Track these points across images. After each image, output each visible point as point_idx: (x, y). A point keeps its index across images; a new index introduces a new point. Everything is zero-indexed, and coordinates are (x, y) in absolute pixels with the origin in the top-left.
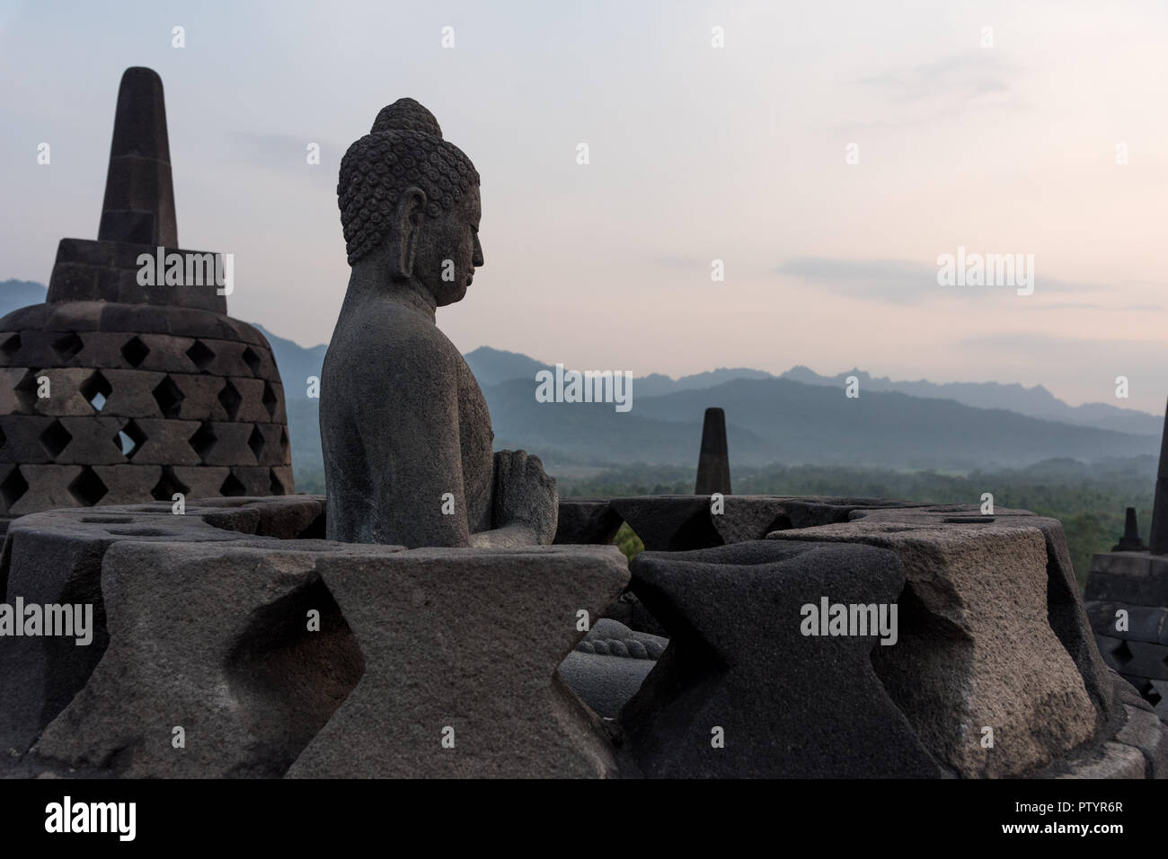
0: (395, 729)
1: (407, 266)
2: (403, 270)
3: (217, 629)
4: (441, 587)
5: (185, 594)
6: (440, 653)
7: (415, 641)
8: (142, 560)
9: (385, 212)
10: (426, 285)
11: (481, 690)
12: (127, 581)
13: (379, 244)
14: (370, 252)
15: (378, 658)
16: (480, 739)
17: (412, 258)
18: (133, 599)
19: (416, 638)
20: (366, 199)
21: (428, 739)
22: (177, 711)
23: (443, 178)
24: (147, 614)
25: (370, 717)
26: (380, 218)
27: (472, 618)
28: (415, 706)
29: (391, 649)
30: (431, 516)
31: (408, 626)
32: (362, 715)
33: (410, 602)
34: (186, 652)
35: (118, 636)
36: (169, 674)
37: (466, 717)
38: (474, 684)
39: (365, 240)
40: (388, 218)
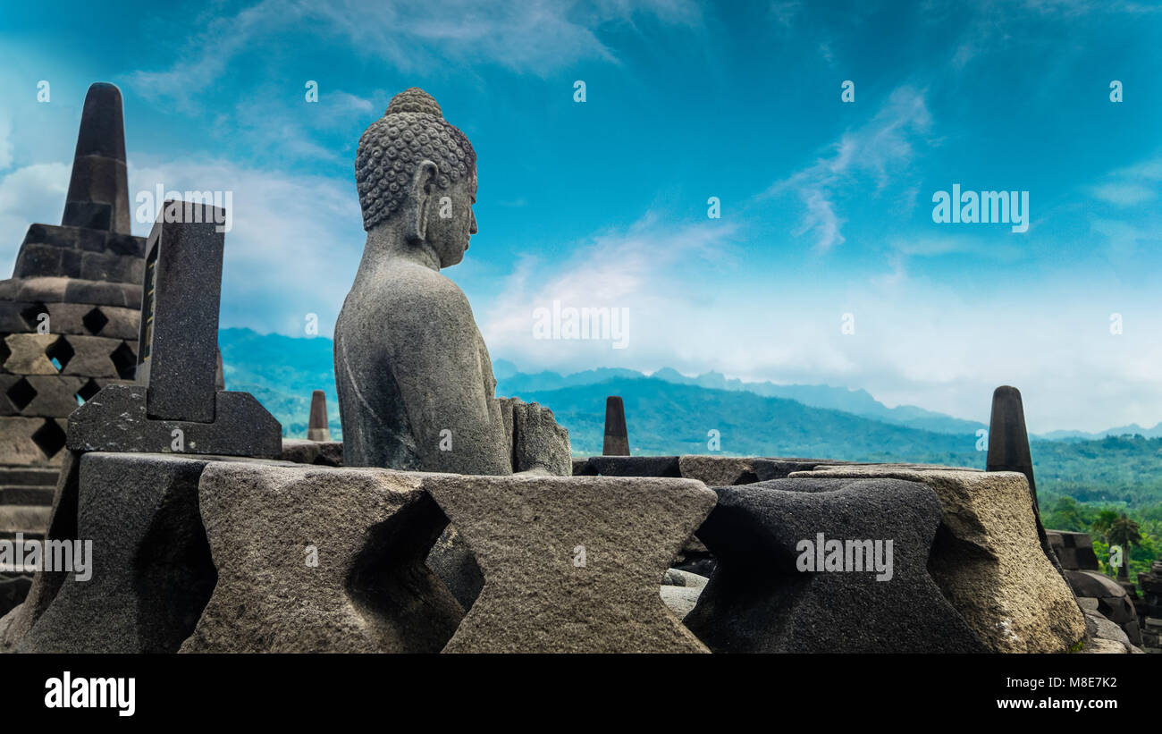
0: (520, 635)
1: (421, 231)
2: (418, 234)
3: (334, 550)
4: (548, 504)
5: (296, 515)
6: (554, 564)
7: (529, 554)
8: (244, 481)
9: (402, 183)
10: (434, 248)
11: (598, 596)
12: (230, 506)
13: (396, 211)
14: (388, 217)
15: (496, 570)
16: (602, 642)
17: (425, 223)
18: (240, 525)
19: (529, 550)
20: (386, 171)
21: (554, 644)
22: (309, 636)
23: (452, 154)
24: (258, 541)
25: (496, 626)
26: (398, 188)
27: (581, 532)
28: (537, 614)
29: (507, 561)
31: (520, 540)
32: (487, 625)
33: (520, 519)
34: (306, 577)
35: (227, 569)
36: (293, 603)
37: (586, 622)
38: (590, 592)
40: (405, 187)
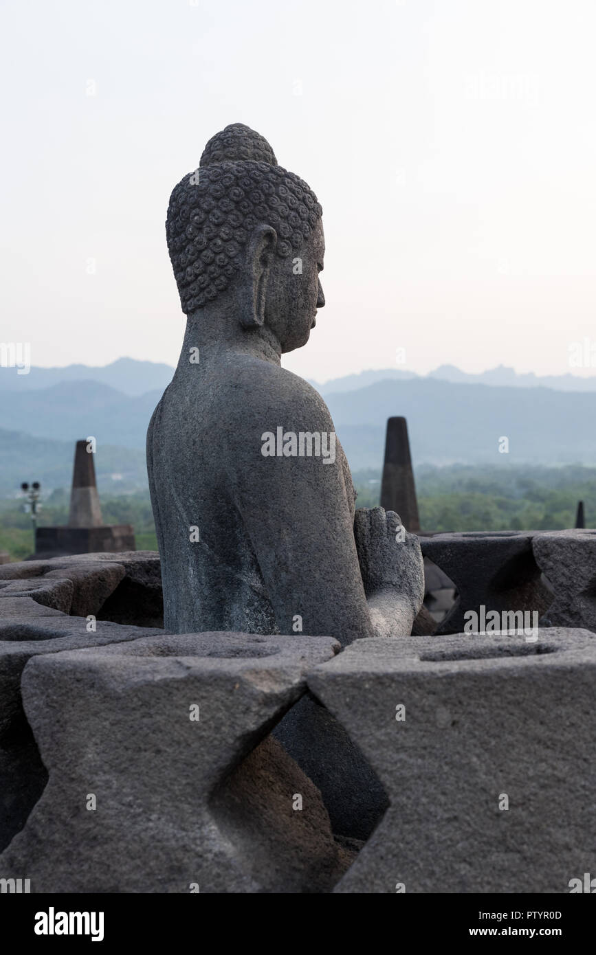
0: (437, 869)
1: (258, 314)
2: (256, 318)
3: (195, 761)
4: (469, 704)
5: (145, 720)
6: (479, 781)
7: (446, 768)
8: (78, 681)
9: (231, 254)
10: (274, 332)
11: (533, 820)
12: (62, 706)
13: (225, 289)
14: (215, 298)
15: (404, 790)
16: (540, 877)
17: (263, 303)
18: (74, 727)
19: (447, 764)
20: (210, 240)
21: (479, 880)
22: (157, 857)
23: (293, 213)
24: (97, 744)
25: (406, 857)
26: (226, 260)
27: (510, 738)
28: (458, 842)
29: (419, 777)
30: (335, 596)
31: (434, 751)
32: (394, 856)
33: (434, 724)
34: (158, 789)
35: (60, 770)
36: (139, 815)
37: (519, 852)
38: (524, 814)
39: (208, 285)
40: (235, 260)
